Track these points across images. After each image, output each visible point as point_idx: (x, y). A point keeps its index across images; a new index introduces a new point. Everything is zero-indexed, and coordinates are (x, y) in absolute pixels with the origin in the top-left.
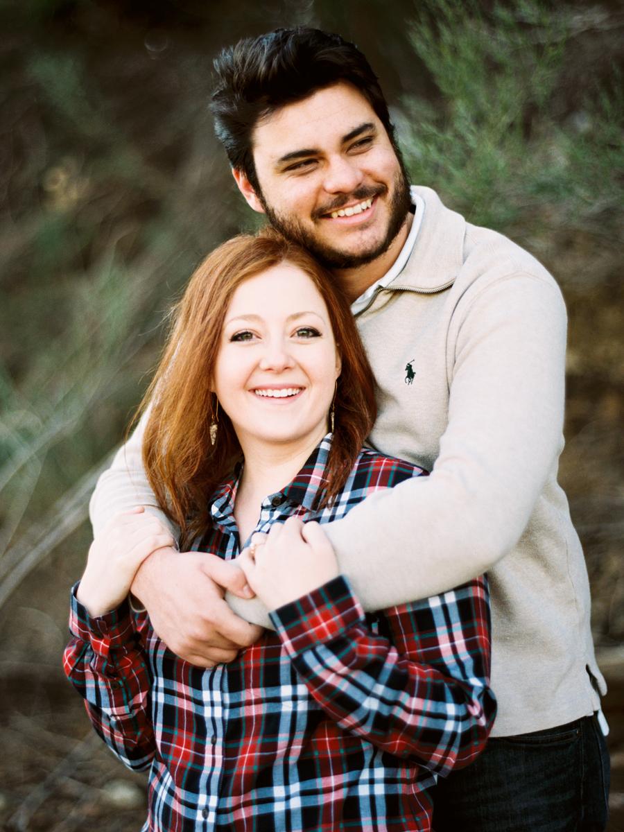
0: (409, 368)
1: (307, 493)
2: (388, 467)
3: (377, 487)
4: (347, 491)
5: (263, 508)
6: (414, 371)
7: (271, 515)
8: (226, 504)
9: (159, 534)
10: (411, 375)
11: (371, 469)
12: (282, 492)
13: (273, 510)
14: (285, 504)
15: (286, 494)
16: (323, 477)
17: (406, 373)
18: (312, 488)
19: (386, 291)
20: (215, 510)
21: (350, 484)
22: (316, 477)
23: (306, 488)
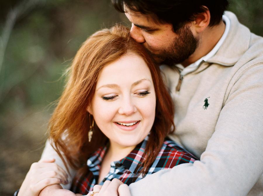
0: (206, 101)
1: (133, 164)
2: (177, 157)
3: (169, 168)
4: (153, 167)
5: (111, 166)
6: (208, 103)
7: (115, 171)
8: (97, 159)
9: (53, 177)
10: (207, 105)
11: (168, 157)
12: (121, 161)
13: (116, 169)
14: (122, 167)
15: (122, 162)
16: (142, 156)
17: (204, 103)
18: (136, 161)
19: (206, 63)
20: (89, 162)
21: (156, 163)
22: (139, 156)
23: (133, 161)
